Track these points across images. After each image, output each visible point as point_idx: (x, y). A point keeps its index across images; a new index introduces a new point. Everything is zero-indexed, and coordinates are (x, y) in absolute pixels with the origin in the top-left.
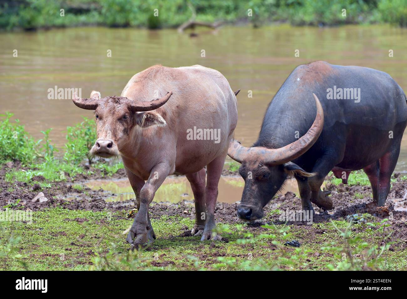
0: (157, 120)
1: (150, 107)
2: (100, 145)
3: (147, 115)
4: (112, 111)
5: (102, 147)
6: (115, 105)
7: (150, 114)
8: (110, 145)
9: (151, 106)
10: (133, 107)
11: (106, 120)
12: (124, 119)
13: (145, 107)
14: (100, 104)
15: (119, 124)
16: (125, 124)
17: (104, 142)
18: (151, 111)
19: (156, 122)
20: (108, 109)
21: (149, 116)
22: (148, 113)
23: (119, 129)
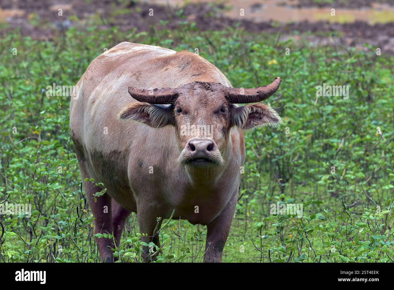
0: (268, 116)
1: (257, 96)
2: (196, 146)
3: (252, 109)
4: (204, 102)
5: (199, 151)
6: (207, 92)
7: (257, 107)
8: (210, 147)
9: (258, 94)
10: (233, 95)
11: (195, 114)
12: (221, 112)
13: (249, 96)
14: (182, 92)
15: (215, 119)
16: (223, 120)
17: (201, 143)
18: (257, 103)
19: (265, 119)
20: (196, 98)
21: (255, 109)
22: (254, 106)
23: (216, 127)
